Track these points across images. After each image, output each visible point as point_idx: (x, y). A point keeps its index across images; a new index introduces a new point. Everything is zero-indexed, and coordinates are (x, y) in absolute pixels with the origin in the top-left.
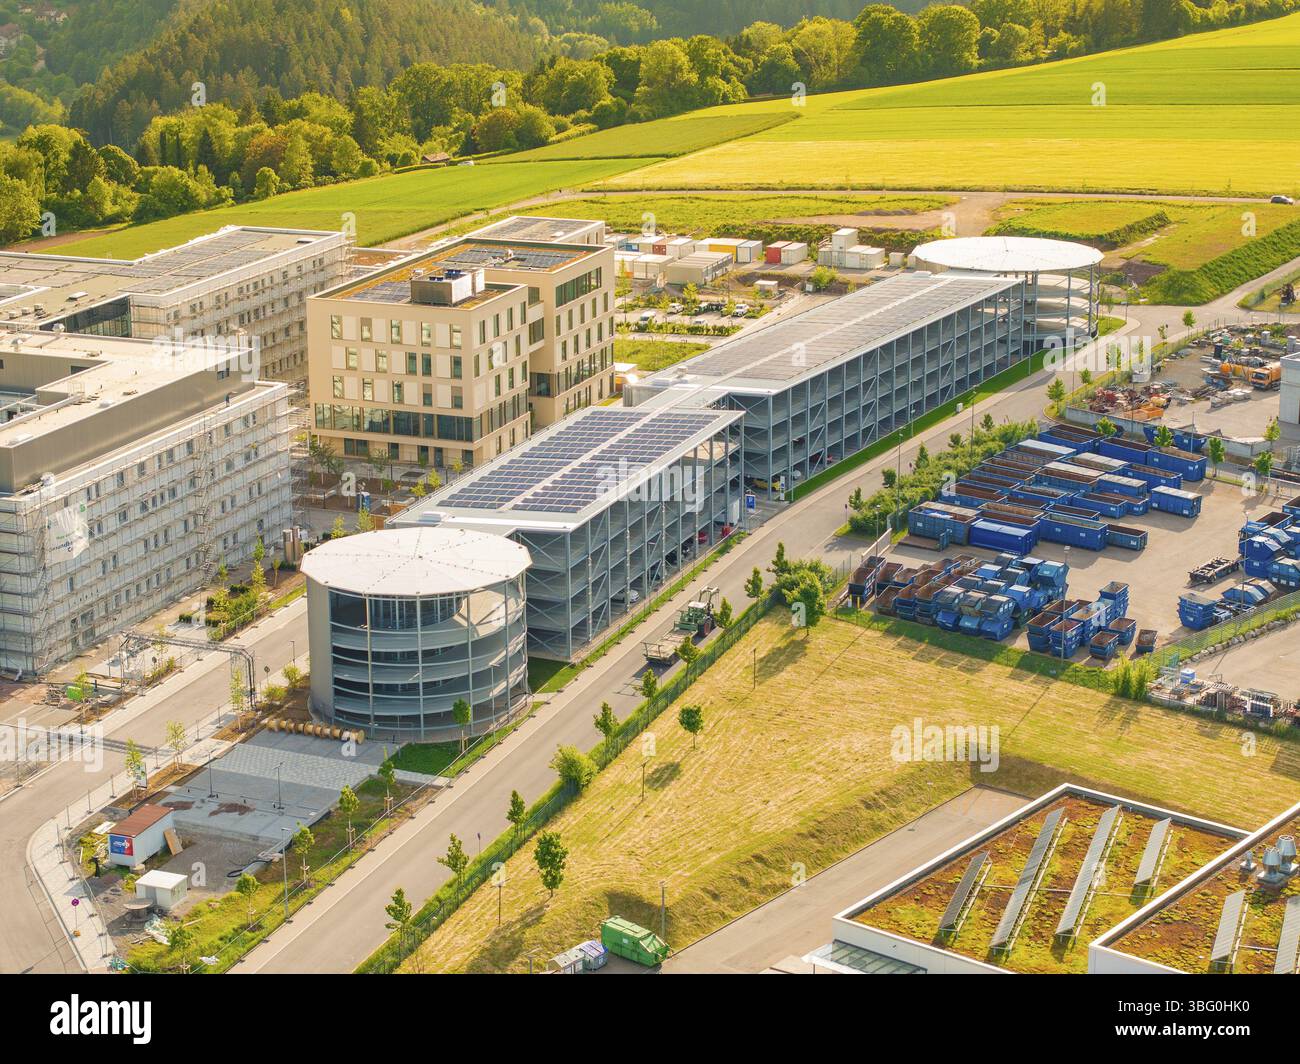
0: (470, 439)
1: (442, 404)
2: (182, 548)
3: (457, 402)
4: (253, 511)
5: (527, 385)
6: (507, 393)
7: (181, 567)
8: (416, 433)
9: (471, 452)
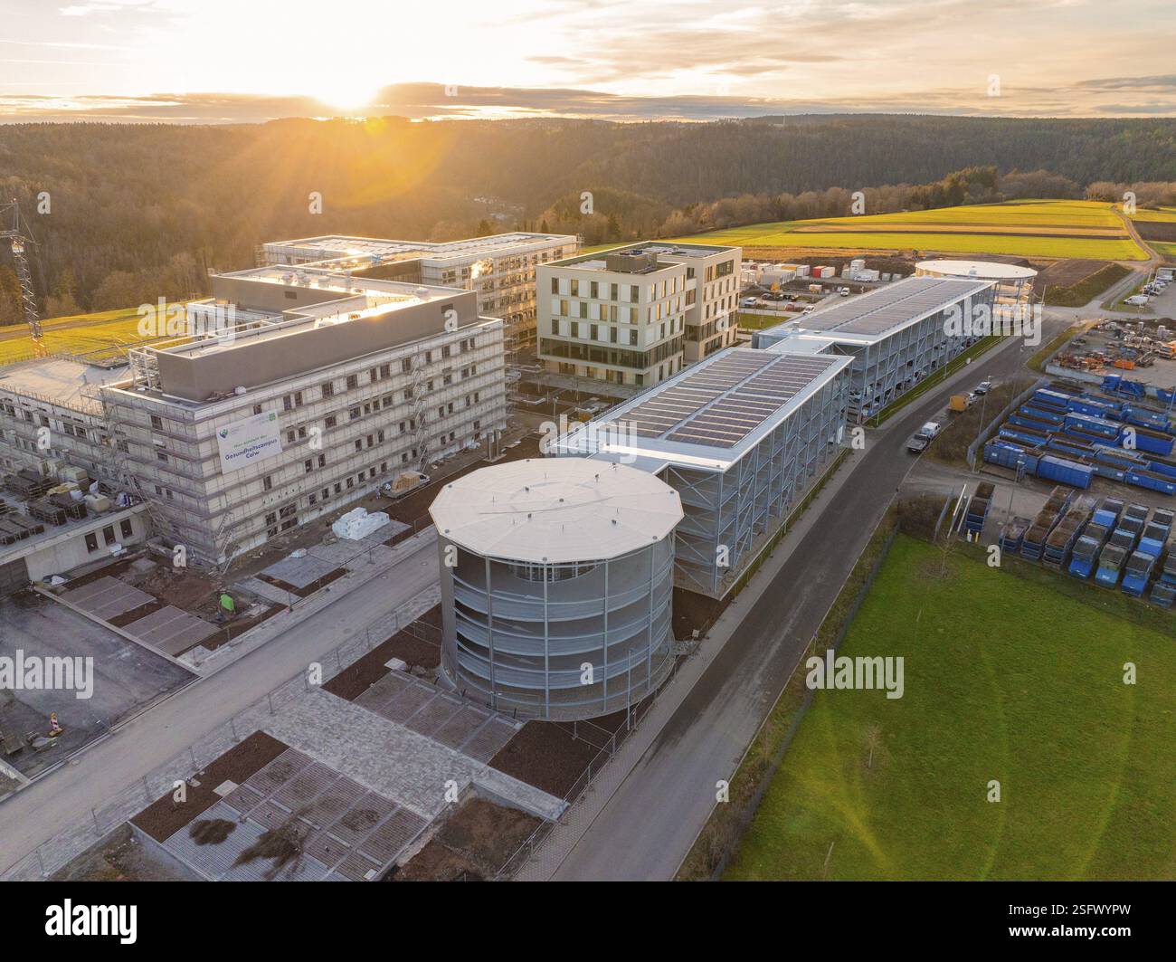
0: (641, 367)
1: (624, 340)
2: (400, 445)
3: (634, 341)
4: (469, 415)
5: (682, 332)
6: (668, 337)
7: (398, 460)
8: (605, 361)
9: (642, 376)
